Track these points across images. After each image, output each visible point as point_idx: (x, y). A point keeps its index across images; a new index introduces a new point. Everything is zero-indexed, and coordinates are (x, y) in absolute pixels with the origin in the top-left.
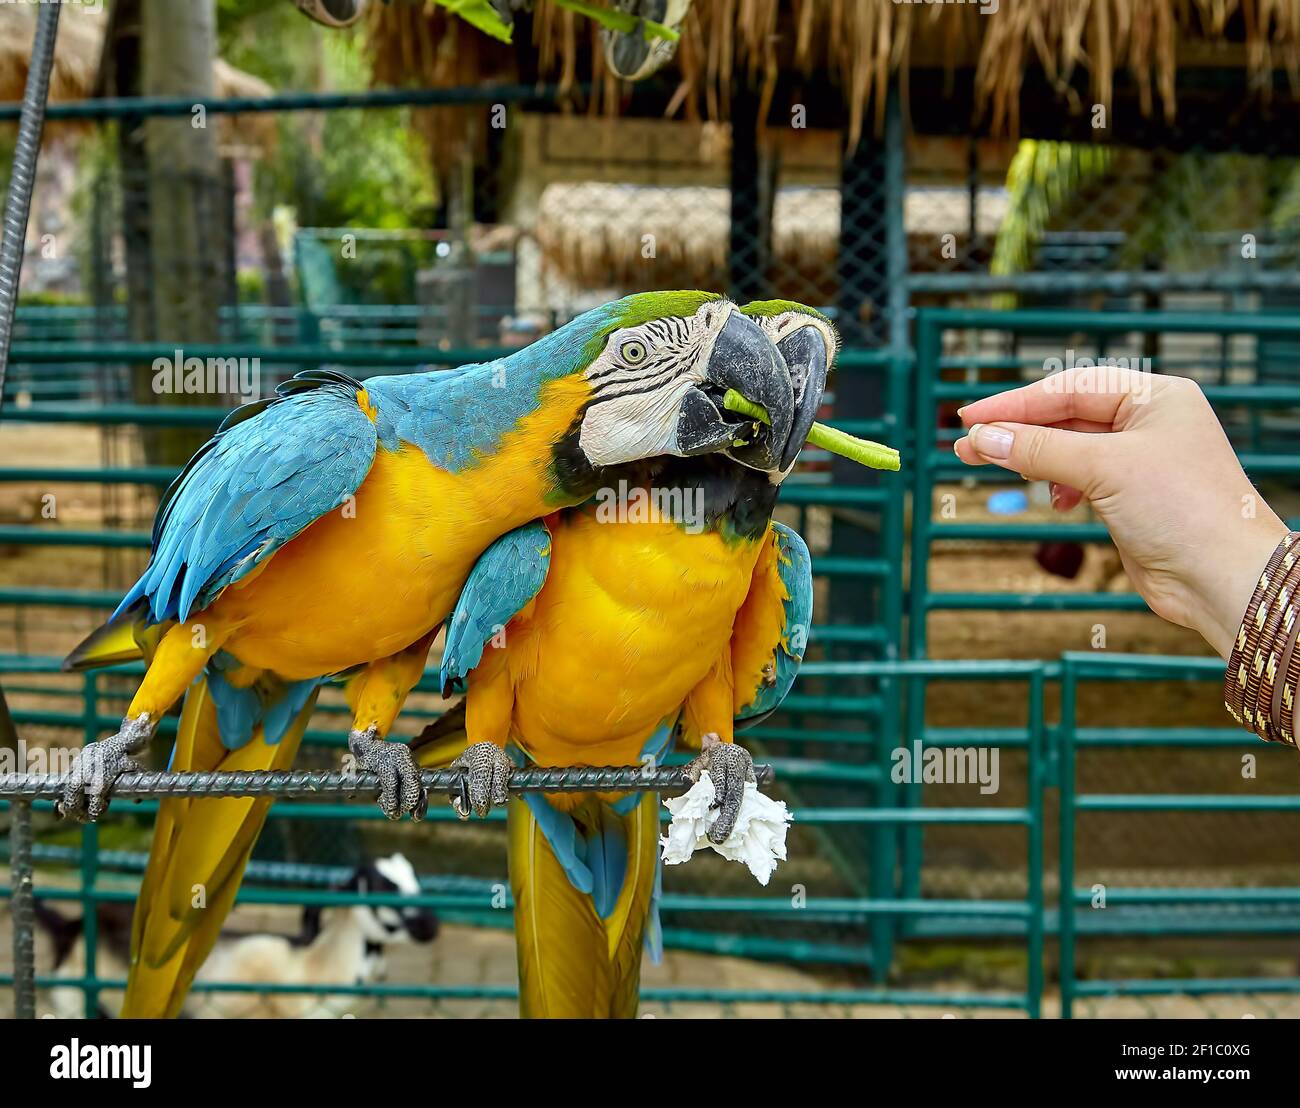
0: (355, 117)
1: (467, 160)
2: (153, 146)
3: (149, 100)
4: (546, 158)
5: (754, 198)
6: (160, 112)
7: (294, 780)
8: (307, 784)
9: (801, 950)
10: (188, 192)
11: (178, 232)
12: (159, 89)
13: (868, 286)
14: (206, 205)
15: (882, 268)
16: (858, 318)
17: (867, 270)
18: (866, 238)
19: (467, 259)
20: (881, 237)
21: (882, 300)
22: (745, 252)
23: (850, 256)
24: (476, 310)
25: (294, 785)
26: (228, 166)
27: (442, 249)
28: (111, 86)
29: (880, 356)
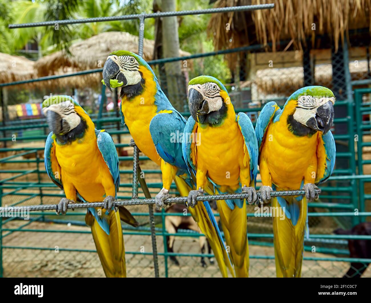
0: (211, 58)
1: (237, 66)
2: (167, 69)
3: (165, 59)
4: (257, 64)
5: (309, 67)
6: (168, 61)
7: (209, 197)
8: (212, 198)
9: (335, 251)
10: (175, 79)
11: (174, 88)
12: (167, 57)
13: (340, 85)
14: (179, 82)
15: (344, 80)
16: (338, 93)
17: (340, 81)
18: (339, 73)
19: (239, 90)
20: (343, 72)
21: (345, 88)
22: (308, 80)
23: (335, 78)
24: (242, 101)
25: (209, 198)
26: (183, 73)
27: (233, 88)
28: (156, 57)
29: (345, 102)
